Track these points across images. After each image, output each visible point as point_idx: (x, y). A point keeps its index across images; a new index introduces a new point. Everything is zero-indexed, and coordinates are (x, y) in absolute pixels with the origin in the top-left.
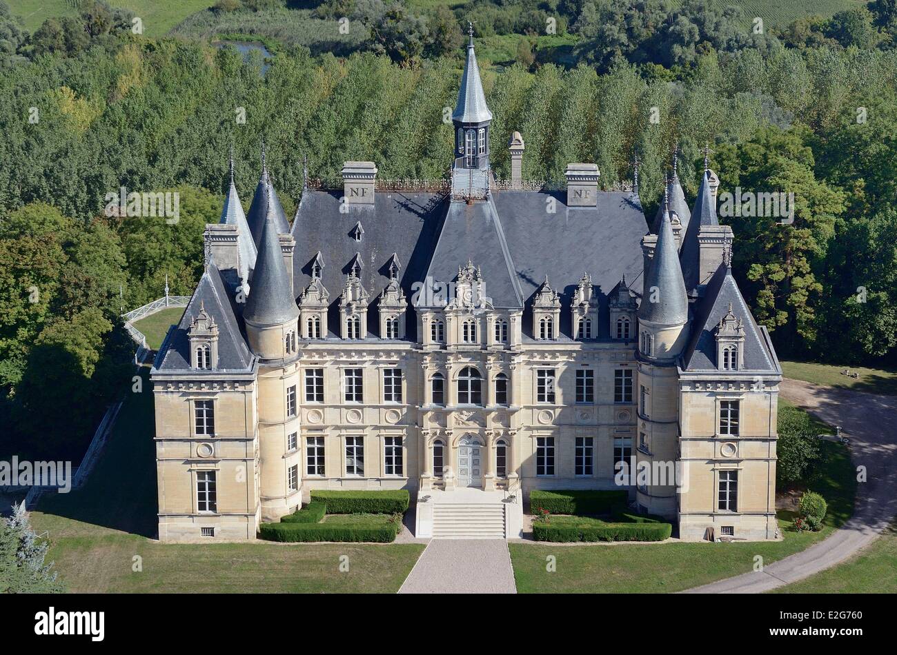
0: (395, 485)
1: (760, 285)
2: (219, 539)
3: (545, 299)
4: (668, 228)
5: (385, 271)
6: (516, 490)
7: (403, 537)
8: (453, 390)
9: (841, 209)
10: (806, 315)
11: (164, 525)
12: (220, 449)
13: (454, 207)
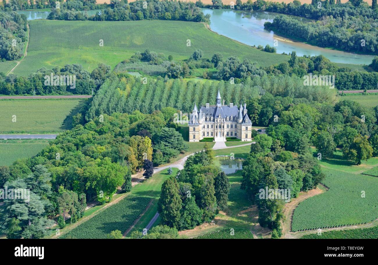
0: (212, 137)
1: (251, 117)
2: (195, 141)
3: (228, 117)
4: (241, 110)
5: (211, 115)
6: (225, 137)
7: (214, 141)
8: (218, 127)
9: (261, 108)
10: (257, 121)
11: (190, 140)
12: (196, 132)
13: (218, 108)
